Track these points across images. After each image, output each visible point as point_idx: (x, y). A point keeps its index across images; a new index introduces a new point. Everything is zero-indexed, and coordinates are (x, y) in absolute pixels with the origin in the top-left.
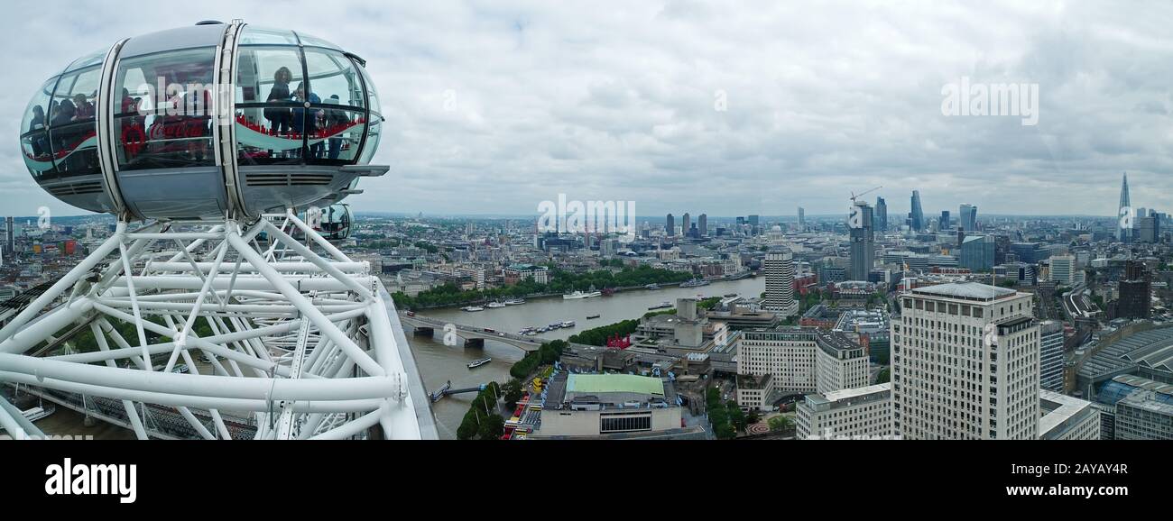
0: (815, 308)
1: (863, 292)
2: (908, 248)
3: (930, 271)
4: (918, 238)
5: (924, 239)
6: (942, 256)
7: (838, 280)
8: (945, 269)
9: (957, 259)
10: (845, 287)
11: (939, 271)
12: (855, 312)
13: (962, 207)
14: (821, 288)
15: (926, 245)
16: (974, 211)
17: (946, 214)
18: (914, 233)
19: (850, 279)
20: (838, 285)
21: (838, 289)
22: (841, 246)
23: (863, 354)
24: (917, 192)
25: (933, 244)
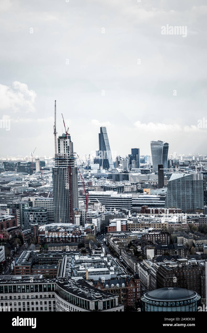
0: (25, 254)
1: (71, 235)
2: (102, 187)
3: (137, 212)
4: (110, 177)
5: (117, 178)
6: (145, 195)
7: (41, 222)
8: (154, 209)
9: (162, 199)
10: (50, 230)
11: (148, 212)
12: (77, 258)
13: (153, 144)
14: (24, 232)
15: (120, 184)
16: (166, 148)
17: (135, 152)
18: (104, 171)
19: (53, 221)
20: (42, 228)
21: (43, 232)
22: (30, 186)
23: (117, 304)
24: (105, 128)
25: (128, 183)
